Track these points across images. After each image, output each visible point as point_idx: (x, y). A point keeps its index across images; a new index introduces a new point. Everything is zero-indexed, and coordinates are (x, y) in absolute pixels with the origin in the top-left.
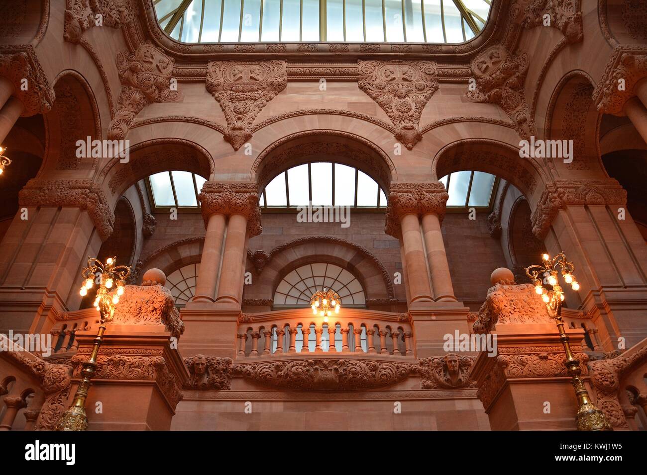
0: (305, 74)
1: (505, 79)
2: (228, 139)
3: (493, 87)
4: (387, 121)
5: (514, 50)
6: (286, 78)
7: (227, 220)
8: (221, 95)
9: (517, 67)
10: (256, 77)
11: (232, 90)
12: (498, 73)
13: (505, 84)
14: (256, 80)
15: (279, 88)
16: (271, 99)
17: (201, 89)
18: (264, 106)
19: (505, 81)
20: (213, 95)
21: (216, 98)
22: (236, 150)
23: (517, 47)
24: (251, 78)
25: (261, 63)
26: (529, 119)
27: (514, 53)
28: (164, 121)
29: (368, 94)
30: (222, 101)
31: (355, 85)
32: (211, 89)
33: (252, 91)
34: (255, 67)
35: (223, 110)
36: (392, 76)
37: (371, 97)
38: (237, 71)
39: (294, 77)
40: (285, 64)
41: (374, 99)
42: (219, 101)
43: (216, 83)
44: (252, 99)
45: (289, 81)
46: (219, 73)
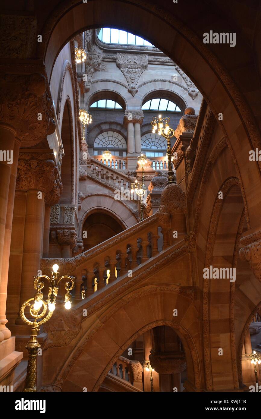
0: (155, 61)
2: (130, 92)
4: (185, 86)
6: (147, 63)
7: (134, 124)
8: (123, 70)
10: (136, 62)
11: (127, 67)
14: (136, 63)
15: (145, 67)
16: (142, 73)
17: (114, 65)
18: (140, 76)
20: (120, 69)
21: (121, 71)
22: (133, 96)
24: (134, 62)
25: (138, 55)
29: (179, 72)
30: (124, 73)
31: (174, 67)
32: (119, 66)
33: (135, 68)
34: (136, 57)
35: (125, 77)
37: (180, 74)
38: (128, 59)
39: (151, 62)
40: (147, 56)
41: (181, 75)
42: (123, 72)
43: (121, 64)
44: (136, 73)
45: (149, 64)
46: (122, 59)
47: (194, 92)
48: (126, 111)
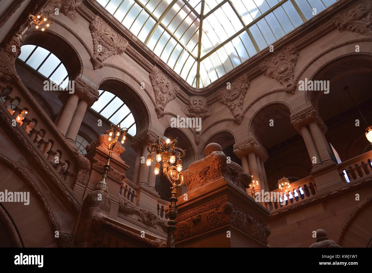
0: (132, 54)
1: (200, 113)
2: (92, 61)
3: (194, 112)
4: (155, 100)
5: (209, 104)
6: (125, 49)
8: (95, 36)
9: (206, 111)
10: (114, 40)
11: (101, 37)
12: (199, 109)
13: (198, 115)
14: (113, 41)
15: (120, 52)
16: (114, 55)
17: (87, 24)
18: (111, 56)
19: (199, 113)
20: (91, 32)
21: (92, 35)
22: (94, 69)
23: (211, 104)
24: (111, 38)
25: (118, 35)
26: (200, 134)
27: (208, 105)
28: (66, 28)
29: (151, 82)
30: (95, 39)
31: (148, 74)
32: (92, 29)
33: (109, 45)
34: (115, 34)
35: (94, 44)
36: (163, 81)
37: (152, 84)
38: (107, 30)
39: (128, 52)
40: (128, 44)
41: (153, 86)
42: (93, 38)
43: (96, 28)
44: (108, 49)
45: (125, 52)
46: (100, 24)
47: (162, 110)
48: (78, 77)
